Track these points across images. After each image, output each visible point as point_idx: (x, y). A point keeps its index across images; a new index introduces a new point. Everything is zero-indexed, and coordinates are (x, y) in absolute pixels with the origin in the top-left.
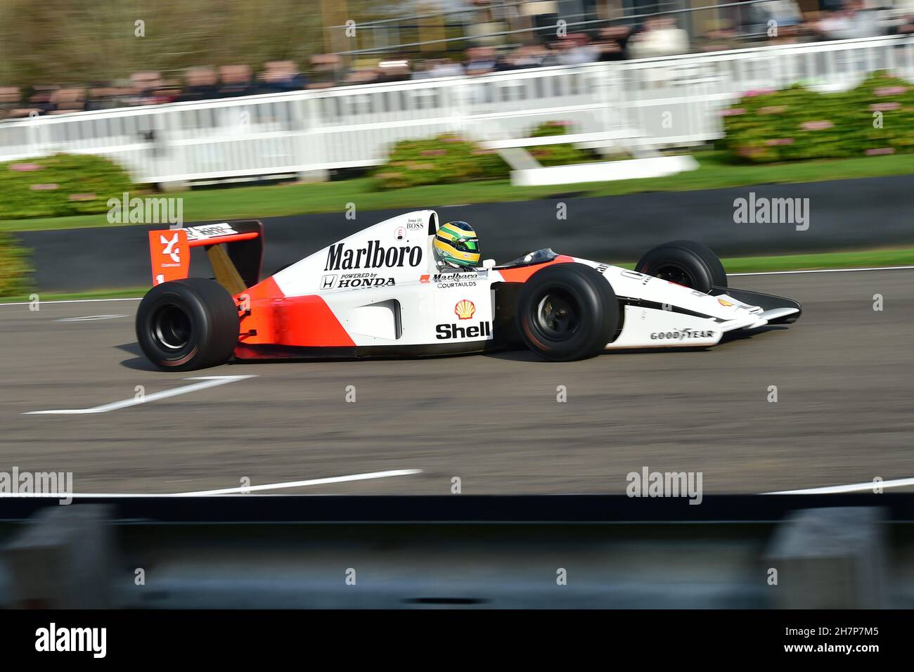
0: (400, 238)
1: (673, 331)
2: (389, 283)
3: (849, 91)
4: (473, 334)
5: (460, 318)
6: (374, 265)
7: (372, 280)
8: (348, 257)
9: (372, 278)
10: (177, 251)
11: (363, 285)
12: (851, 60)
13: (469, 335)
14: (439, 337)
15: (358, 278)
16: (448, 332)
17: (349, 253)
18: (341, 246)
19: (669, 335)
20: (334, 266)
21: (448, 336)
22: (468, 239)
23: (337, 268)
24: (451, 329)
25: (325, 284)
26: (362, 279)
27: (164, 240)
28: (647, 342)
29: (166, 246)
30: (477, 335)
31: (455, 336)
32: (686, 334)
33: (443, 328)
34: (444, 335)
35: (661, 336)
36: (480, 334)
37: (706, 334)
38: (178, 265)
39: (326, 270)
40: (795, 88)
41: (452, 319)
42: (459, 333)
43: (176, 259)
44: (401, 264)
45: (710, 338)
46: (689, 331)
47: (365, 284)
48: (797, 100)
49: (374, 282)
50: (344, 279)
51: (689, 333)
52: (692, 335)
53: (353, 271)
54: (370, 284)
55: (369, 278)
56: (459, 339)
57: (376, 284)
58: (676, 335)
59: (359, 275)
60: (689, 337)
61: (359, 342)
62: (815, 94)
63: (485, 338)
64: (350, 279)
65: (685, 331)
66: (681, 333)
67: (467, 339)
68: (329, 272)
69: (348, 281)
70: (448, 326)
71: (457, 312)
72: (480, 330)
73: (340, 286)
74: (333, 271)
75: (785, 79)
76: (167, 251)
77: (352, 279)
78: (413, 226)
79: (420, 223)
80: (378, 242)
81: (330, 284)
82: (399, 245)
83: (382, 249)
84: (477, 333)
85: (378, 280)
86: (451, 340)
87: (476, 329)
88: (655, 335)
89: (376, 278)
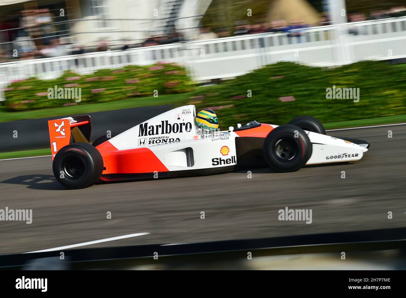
0: (179, 119)
1: (337, 155)
2: (177, 141)
3: (58, 79)
4: (228, 162)
5: (223, 155)
6: (167, 132)
7: (167, 139)
8: (151, 129)
9: (167, 138)
10: (64, 130)
11: (163, 142)
12: (57, 66)
13: (227, 163)
14: (213, 164)
15: (159, 139)
16: (218, 162)
17: (151, 127)
18: (146, 124)
19: (335, 157)
20: (144, 134)
21: (218, 164)
22: (214, 118)
23: (146, 135)
24: (219, 161)
25: (141, 143)
26: (161, 139)
27: (56, 125)
28: (324, 160)
29: (57, 128)
30: (230, 163)
31: (221, 164)
32: (345, 156)
33: (215, 160)
34: (216, 163)
35: (332, 157)
36: (231, 163)
37: (354, 155)
38: (65, 137)
39: (140, 136)
40: (34, 78)
41: (219, 156)
42: (222, 162)
43: (63, 134)
44: (181, 131)
45: (356, 157)
46: (346, 154)
47: (164, 141)
48: (35, 83)
49: (168, 140)
50: (150, 140)
51: (346, 155)
52: (348, 156)
53: (155, 136)
54: (166, 142)
55: (165, 139)
56: (223, 165)
57: (170, 141)
58: (339, 157)
59: (159, 138)
60: (346, 157)
61: (171, 169)
62: (41, 81)
63: (234, 164)
64: (154, 140)
65: (344, 154)
66: (342, 156)
67: (226, 165)
68: (141, 137)
69: (153, 141)
70: (217, 159)
71: (221, 152)
72: (231, 160)
73: (150, 143)
74: (144, 137)
75: (29, 75)
76: (58, 130)
77: (156, 140)
78: (186, 113)
79: (189, 111)
80: (167, 122)
81: (144, 143)
82: (179, 122)
83: (170, 125)
84: (230, 162)
85: (170, 139)
86: (219, 166)
87: (230, 159)
88: (328, 157)
89: (169, 138)
